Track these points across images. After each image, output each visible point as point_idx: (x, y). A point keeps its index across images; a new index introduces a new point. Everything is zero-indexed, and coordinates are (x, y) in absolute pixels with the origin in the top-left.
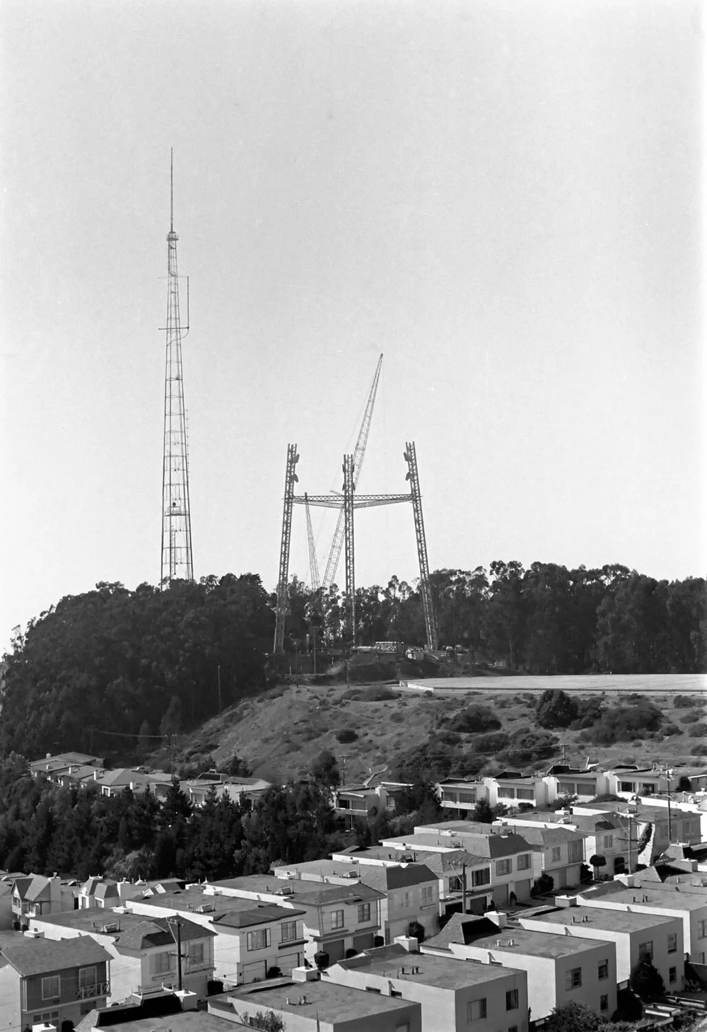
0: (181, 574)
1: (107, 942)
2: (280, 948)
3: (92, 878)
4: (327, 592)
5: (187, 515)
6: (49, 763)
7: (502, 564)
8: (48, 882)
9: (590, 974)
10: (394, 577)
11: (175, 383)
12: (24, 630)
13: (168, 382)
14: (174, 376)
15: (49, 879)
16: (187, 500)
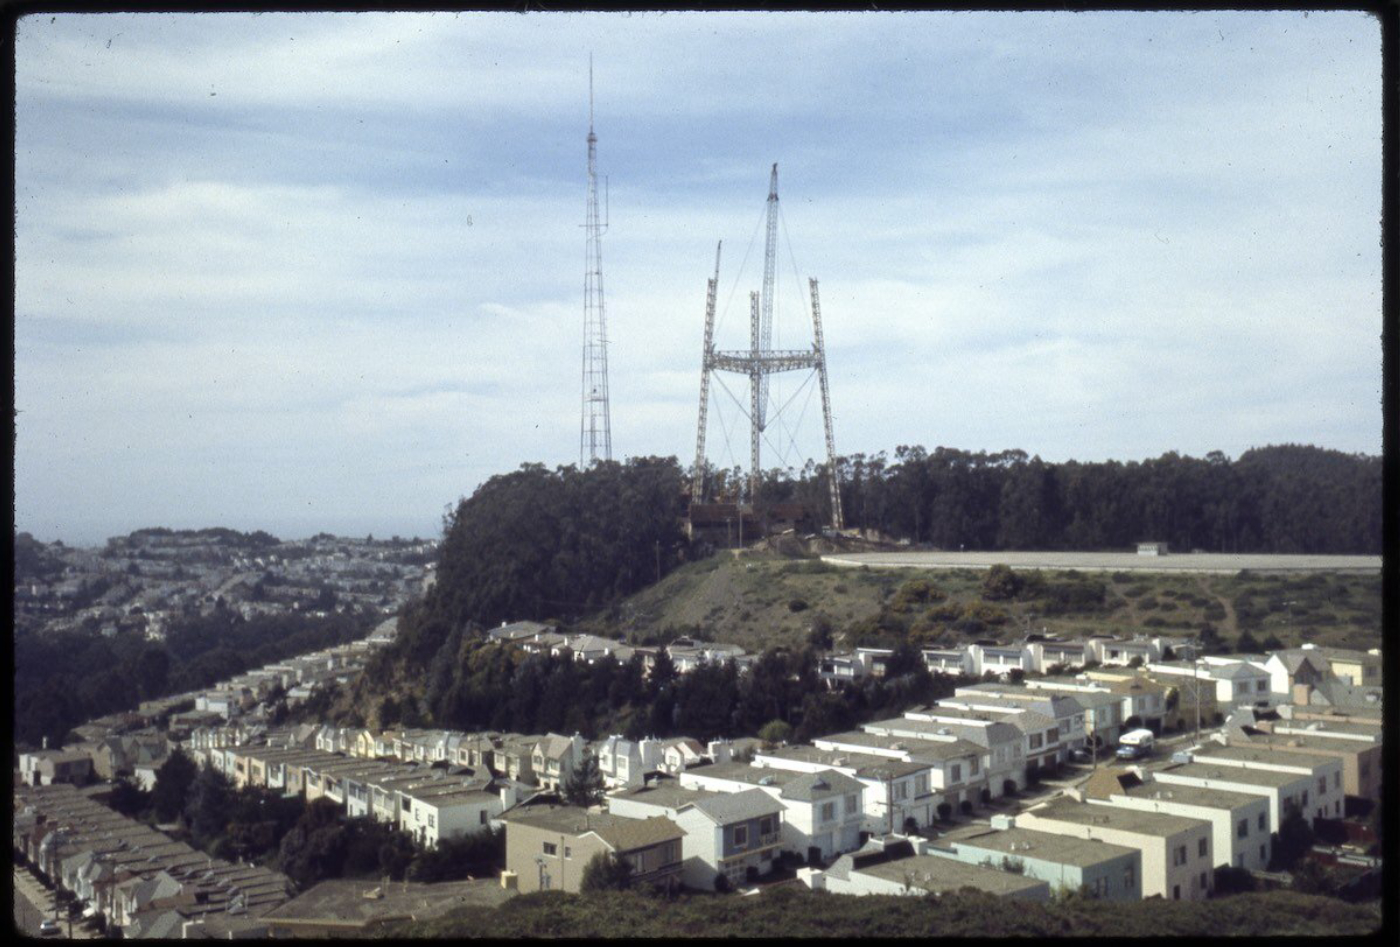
0: (602, 457)
1: (774, 792)
2: (916, 799)
3: (612, 737)
4: (731, 473)
5: (606, 400)
6: (508, 630)
7: (906, 448)
8: (569, 743)
9: (1253, 826)
10: (810, 460)
11: (595, 277)
12: (455, 507)
13: (589, 277)
14: (595, 271)
15: (572, 739)
16: (606, 387)
